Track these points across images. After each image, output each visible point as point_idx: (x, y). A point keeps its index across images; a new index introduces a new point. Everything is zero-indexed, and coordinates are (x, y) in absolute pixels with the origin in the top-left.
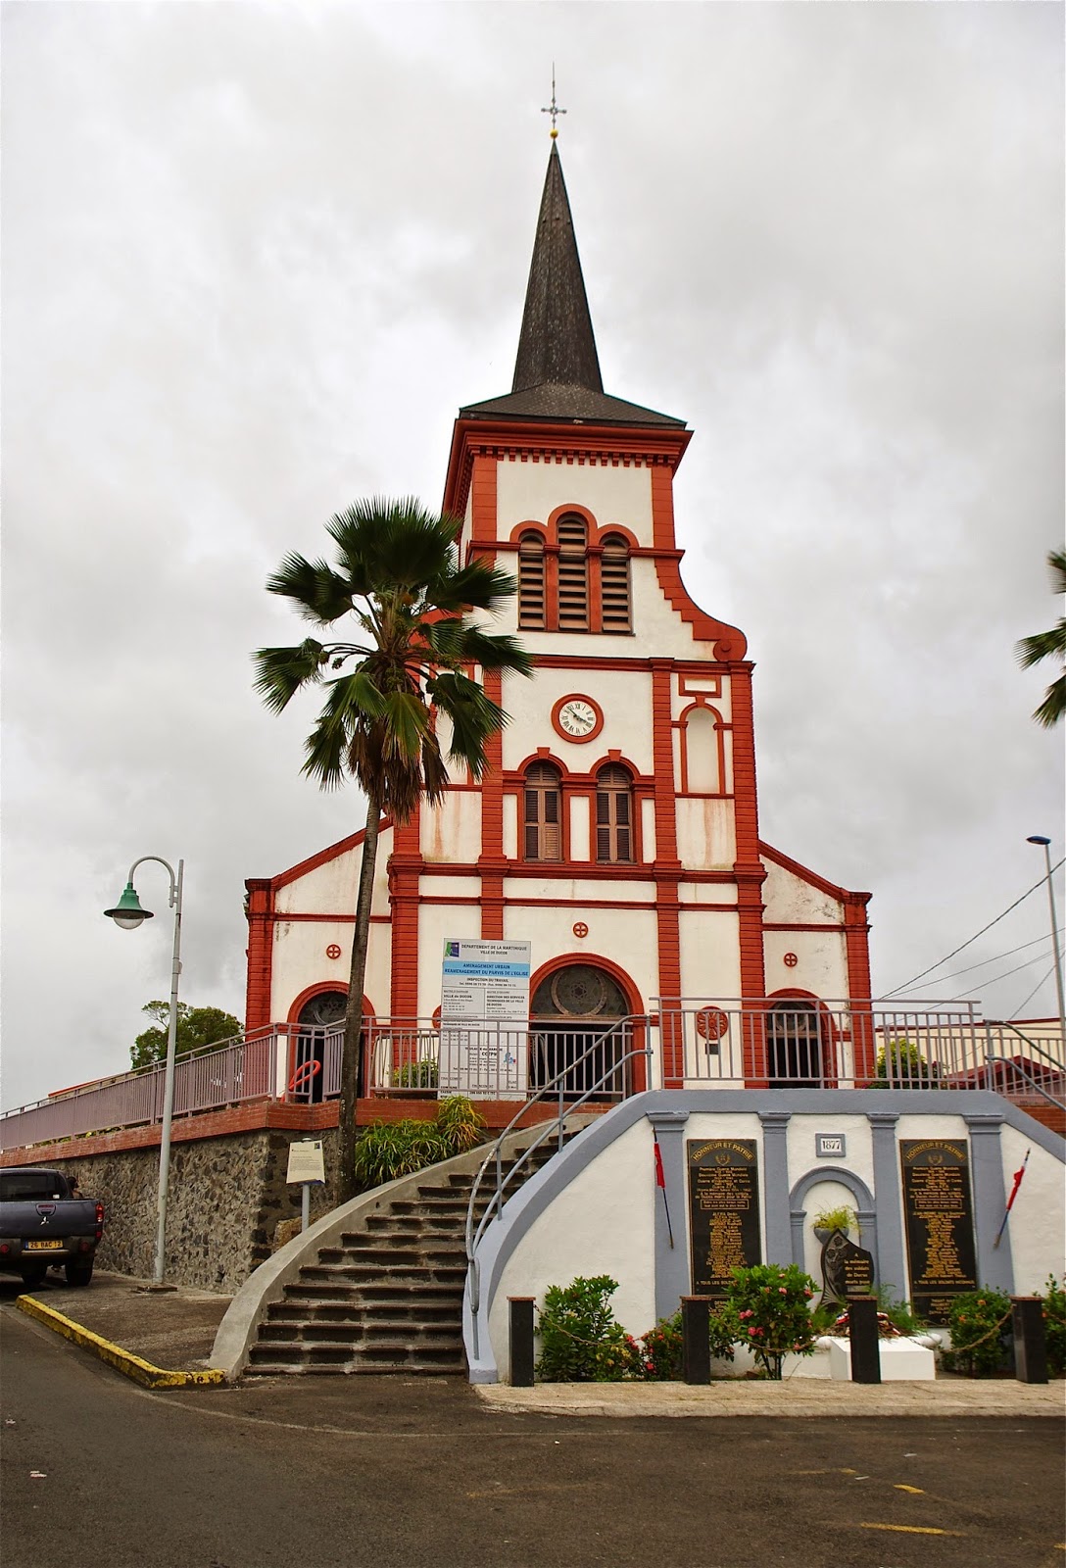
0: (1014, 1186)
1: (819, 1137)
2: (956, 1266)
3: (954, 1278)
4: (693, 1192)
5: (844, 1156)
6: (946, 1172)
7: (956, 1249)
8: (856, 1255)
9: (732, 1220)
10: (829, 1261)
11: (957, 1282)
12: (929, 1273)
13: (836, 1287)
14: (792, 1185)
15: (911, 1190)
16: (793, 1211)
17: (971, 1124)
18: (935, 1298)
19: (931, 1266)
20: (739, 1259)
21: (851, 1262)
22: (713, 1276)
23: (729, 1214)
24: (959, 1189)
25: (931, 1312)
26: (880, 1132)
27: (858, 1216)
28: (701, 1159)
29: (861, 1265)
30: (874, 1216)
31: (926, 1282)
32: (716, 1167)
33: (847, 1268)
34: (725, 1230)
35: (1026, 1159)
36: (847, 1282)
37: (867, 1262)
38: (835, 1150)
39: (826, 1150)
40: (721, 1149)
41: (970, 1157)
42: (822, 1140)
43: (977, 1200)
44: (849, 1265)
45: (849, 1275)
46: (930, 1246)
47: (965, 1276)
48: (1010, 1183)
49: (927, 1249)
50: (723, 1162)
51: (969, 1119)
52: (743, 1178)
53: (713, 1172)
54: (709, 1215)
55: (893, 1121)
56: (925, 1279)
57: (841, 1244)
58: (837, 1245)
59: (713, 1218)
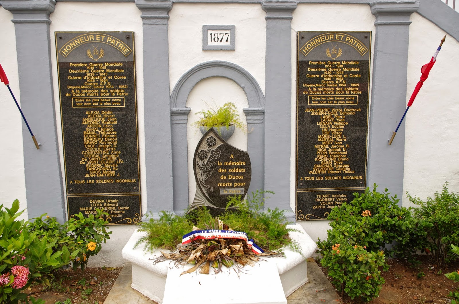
0: (419, 80)
1: (206, 29)
2: (345, 163)
3: (342, 174)
4: (63, 90)
5: (234, 50)
6: (345, 66)
7: (347, 146)
8: (232, 156)
9: (107, 119)
10: (200, 162)
11: (345, 178)
12: (316, 170)
13: (208, 190)
14: (174, 82)
15: (305, 85)
16: (174, 109)
17: (377, 14)
18: (321, 193)
19: (319, 163)
20: (115, 159)
21: (226, 164)
22: (87, 175)
23: (104, 113)
24: (357, 85)
25: (315, 207)
26: (273, 23)
27: (247, 113)
28: (70, 54)
29: (236, 167)
30: (263, 113)
31: (313, 178)
32: (88, 63)
33: (221, 171)
34: (99, 129)
35: (439, 49)
36: (220, 184)
37: (244, 163)
38: (224, 43)
39: (213, 43)
40: (94, 42)
41: (372, 51)
42: (210, 32)
43: (375, 96)
44: (223, 167)
45: (223, 178)
46: (321, 143)
47: (353, 172)
48: (415, 76)
49: (316, 147)
50: (97, 56)
51: (377, 6)
52: (119, 74)
53: (85, 68)
54: (82, 114)
55: (291, 10)
56: (312, 175)
57: (214, 145)
58: (210, 145)
59: (86, 116)
